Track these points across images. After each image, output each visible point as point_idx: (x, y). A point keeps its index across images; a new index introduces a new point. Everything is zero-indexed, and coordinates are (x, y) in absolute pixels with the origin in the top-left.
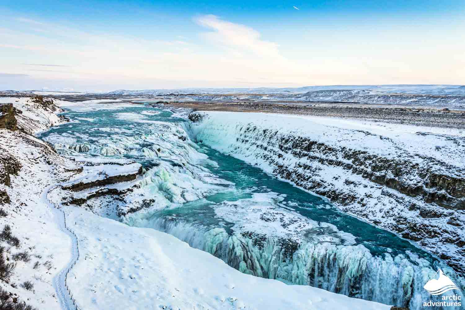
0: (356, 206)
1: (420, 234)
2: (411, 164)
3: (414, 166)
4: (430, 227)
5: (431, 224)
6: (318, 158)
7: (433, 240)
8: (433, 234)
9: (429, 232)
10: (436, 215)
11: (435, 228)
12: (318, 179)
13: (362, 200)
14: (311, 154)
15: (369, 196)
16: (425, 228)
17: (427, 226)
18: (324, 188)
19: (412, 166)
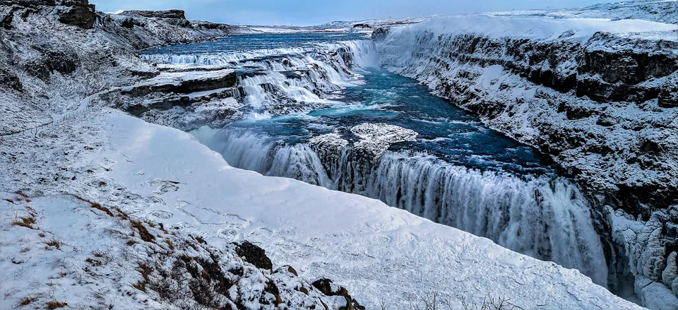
0: (504, 116)
1: (561, 145)
2: (571, 46)
3: (574, 47)
4: (574, 132)
5: (576, 128)
6: (479, 60)
7: (574, 151)
8: (576, 141)
9: (570, 140)
10: (584, 114)
11: (581, 133)
12: (472, 89)
13: (511, 108)
14: (474, 55)
15: (520, 101)
16: (567, 134)
17: (570, 131)
18: (477, 99)
19: (572, 48)
